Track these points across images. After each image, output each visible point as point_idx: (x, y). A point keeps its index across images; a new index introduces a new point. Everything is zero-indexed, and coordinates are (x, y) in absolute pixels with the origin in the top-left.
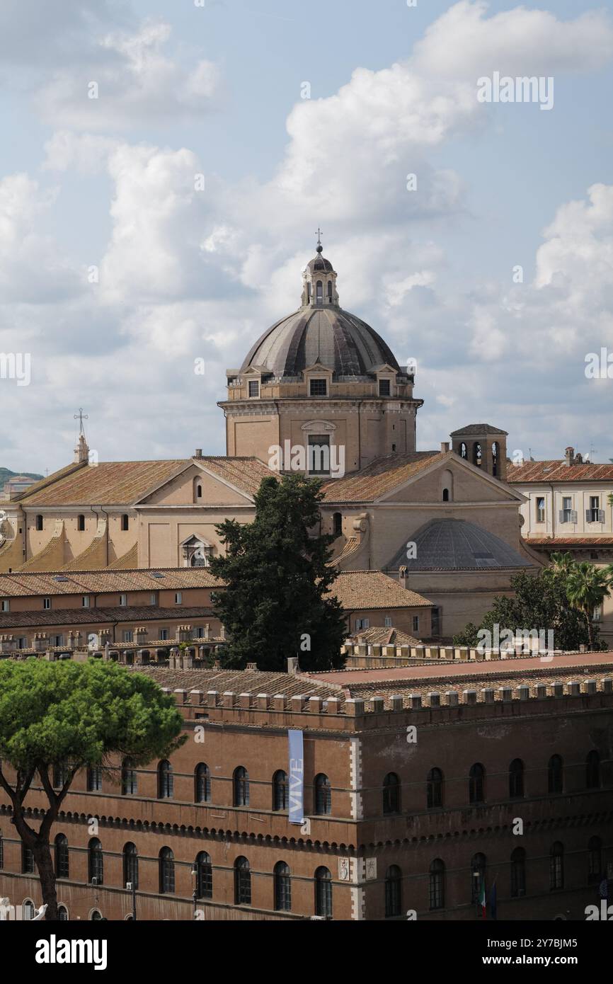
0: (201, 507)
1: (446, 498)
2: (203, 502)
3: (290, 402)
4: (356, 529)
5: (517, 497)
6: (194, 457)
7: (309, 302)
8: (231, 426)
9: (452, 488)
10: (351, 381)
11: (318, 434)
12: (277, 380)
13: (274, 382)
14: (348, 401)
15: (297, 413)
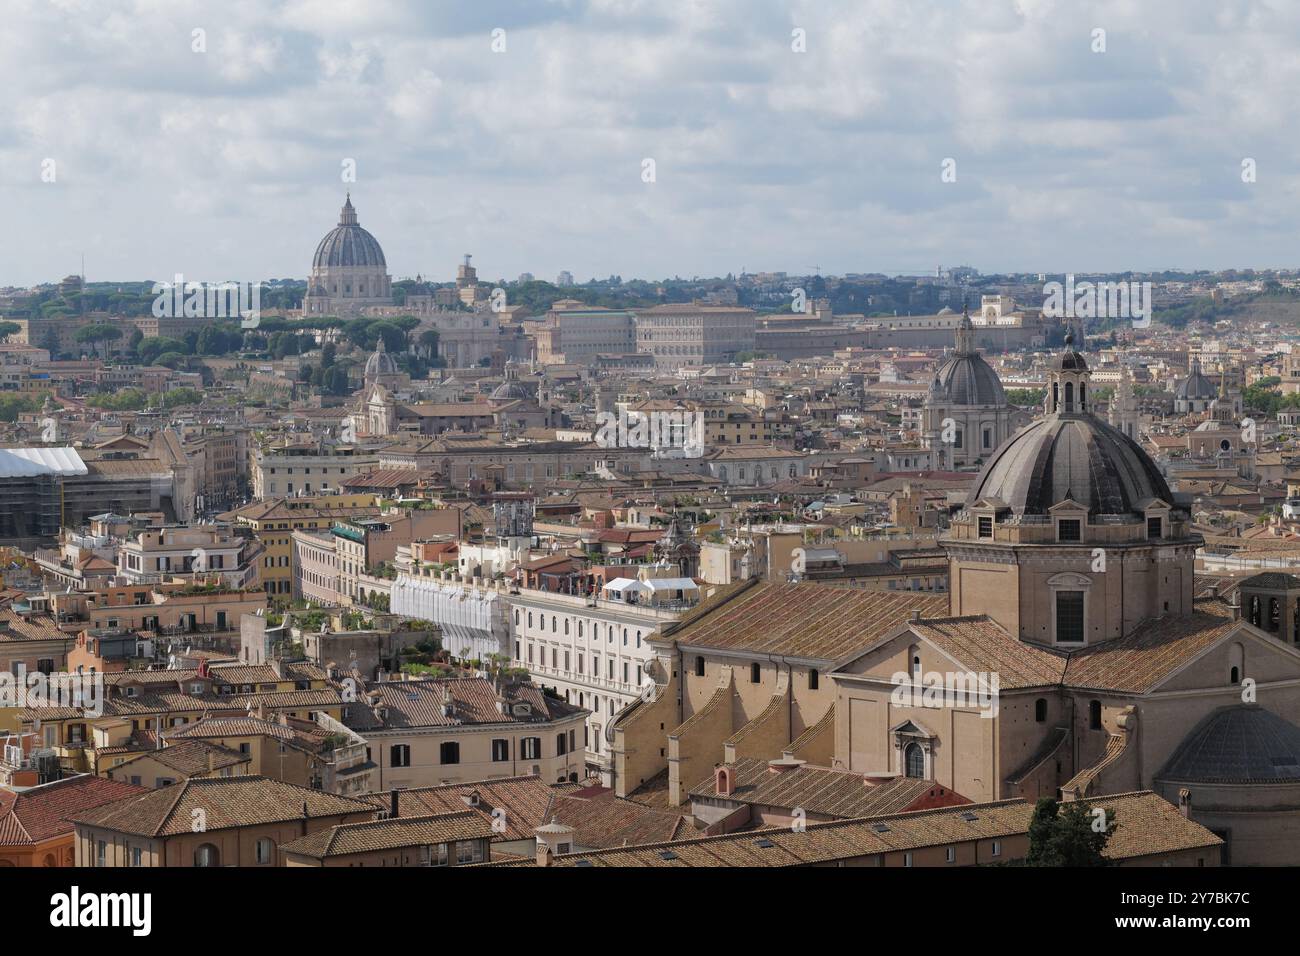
1: (1234, 679)
3: (1032, 549)
4: (1120, 726)
6: (910, 622)
7: (1055, 409)
8: (955, 572)
9: (1243, 666)
10: (1112, 522)
11: (1069, 590)
12: (1016, 519)
13: (1012, 521)
14: (1109, 550)
15: (1042, 562)
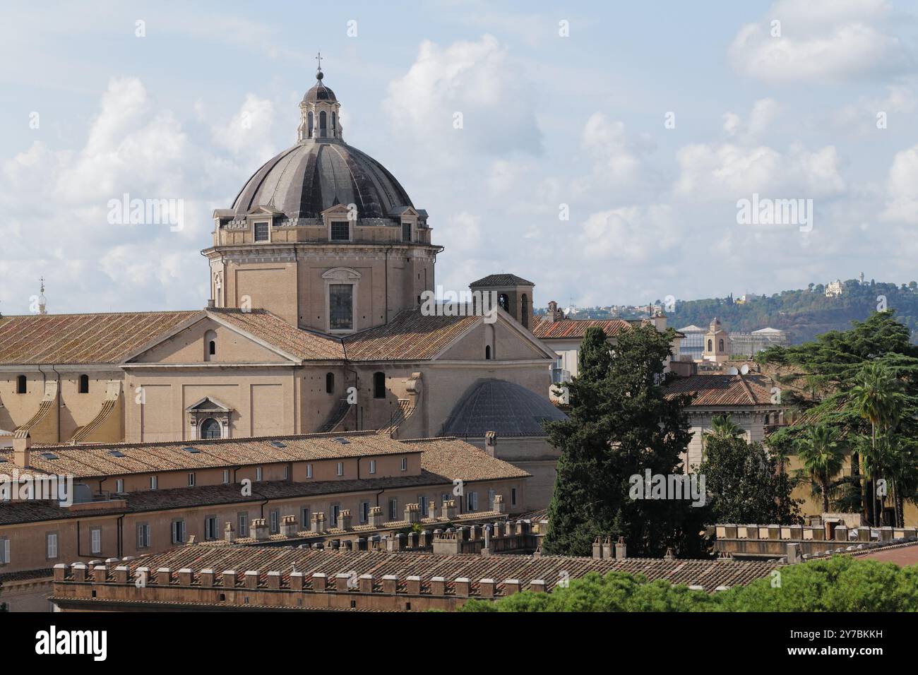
0: (218, 365)
1: (488, 357)
2: (217, 360)
3: (310, 246)
4: (409, 390)
5: (550, 355)
6: (208, 309)
7: (311, 135)
8: (231, 274)
9: (494, 345)
10: (376, 224)
11: (341, 283)
12: (292, 222)
13: (289, 224)
14: (376, 247)
15: (318, 259)
